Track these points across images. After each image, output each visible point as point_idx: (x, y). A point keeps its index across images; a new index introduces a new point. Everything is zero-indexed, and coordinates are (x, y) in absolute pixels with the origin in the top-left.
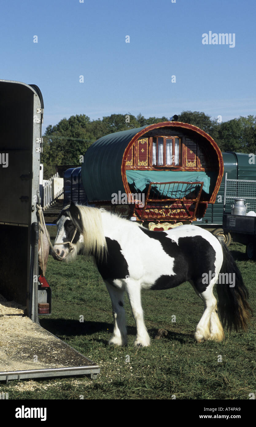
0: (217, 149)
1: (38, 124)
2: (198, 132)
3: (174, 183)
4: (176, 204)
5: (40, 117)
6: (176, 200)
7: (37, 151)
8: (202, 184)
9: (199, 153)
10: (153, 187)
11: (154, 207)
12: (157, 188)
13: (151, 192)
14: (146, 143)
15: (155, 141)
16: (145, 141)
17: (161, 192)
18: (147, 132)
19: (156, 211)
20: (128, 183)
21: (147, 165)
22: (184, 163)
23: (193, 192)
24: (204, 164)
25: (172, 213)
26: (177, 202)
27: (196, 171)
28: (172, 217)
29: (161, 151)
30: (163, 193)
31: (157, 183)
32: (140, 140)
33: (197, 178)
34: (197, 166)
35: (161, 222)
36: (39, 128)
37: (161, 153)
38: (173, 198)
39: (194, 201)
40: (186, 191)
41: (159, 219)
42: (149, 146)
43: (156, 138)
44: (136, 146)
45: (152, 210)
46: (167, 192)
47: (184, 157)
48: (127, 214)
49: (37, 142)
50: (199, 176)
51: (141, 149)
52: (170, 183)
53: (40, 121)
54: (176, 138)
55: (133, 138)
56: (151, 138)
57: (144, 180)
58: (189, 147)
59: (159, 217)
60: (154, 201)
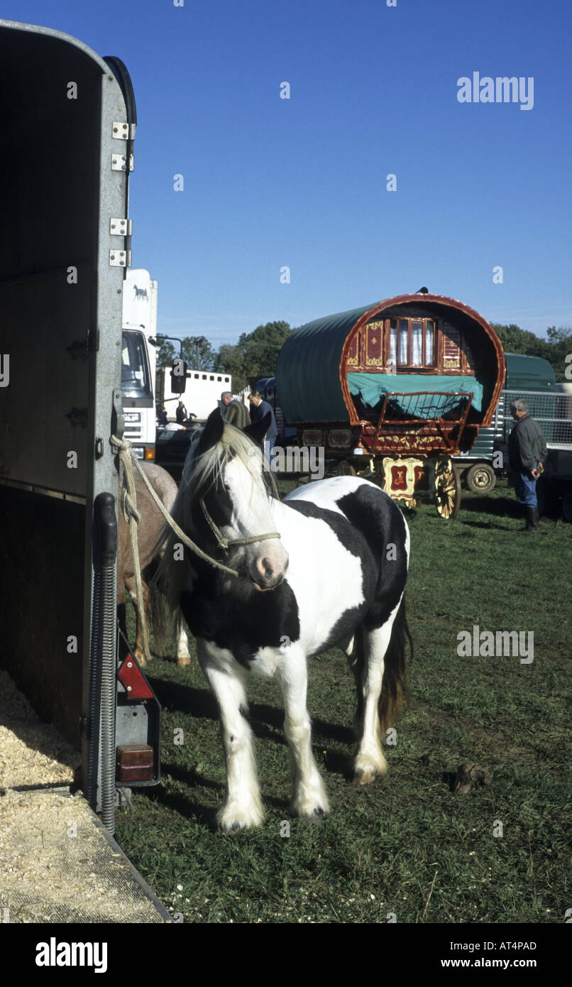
0: (496, 339)
1: (117, 174)
2: (465, 312)
3: (426, 393)
4: (428, 427)
5: (125, 151)
6: (429, 421)
7: (113, 263)
8: (471, 396)
9: (464, 345)
10: (390, 400)
11: (392, 432)
12: (398, 403)
13: (389, 409)
14: (379, 328)
15: (393, 325)
16: (379, 325)
17: (405, 408)
18: (382, 309)
19: (396, 439)
20: (351, 394)
21: (381, 364)
22: (440, 361)
23: (456, 408)
24: (473, 364)
25: (421, 442)
26: (430, 425)
27: (459, 374)
28: (421, 448)
29: (405, 343)
30: (407, 410)
31: (397, 394)
32: (370, 325)
33: (462, 386)
34: (461, 368)
35: (403, 458)
36: (121, 187)
37: (403, 345)
38: (423, 419)
39: (457, 424)
40: (444, 407)
41: (400, 452)
42: (384, 334)
43: (396, 321)
44: (363, 333)
45: (389, 438)
46: (413, 409)
47: (440, 351)
48: (349, 444)
49: (113, 232)
50: (465, 384)
51: (372, 339)
52: (419, 394)
53: (124, 163)
54: (428, 321)
55: (359, 321)
56: (388, 321)
57: (377, 389)
58: (450, 336)
59: (400, 448)
60: (393, 422)
